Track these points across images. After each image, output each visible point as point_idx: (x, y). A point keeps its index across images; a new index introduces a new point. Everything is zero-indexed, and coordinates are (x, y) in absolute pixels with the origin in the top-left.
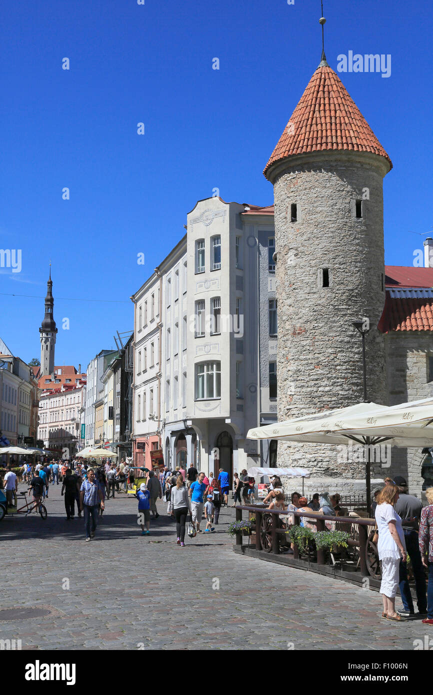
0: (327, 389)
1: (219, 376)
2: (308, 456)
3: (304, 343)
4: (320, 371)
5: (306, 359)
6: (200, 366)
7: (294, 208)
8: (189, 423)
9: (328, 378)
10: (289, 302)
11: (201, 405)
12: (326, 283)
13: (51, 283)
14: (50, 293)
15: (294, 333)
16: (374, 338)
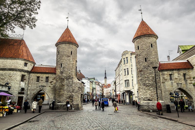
0: (148, 82)
1: (129, 82)
2: (145, 97)
3: (142, 73)
4: (146, 79)
5: (143, 76)
6: (125, 81)
7: (138, 47)
8: (124, 91)
9: (148, 80)
10: (138, 65)
11: (126, 88)
12: (146, 61)
13: (105, 71)
14: (105, 72)
15: (140, 71)
16: (157, 71)
